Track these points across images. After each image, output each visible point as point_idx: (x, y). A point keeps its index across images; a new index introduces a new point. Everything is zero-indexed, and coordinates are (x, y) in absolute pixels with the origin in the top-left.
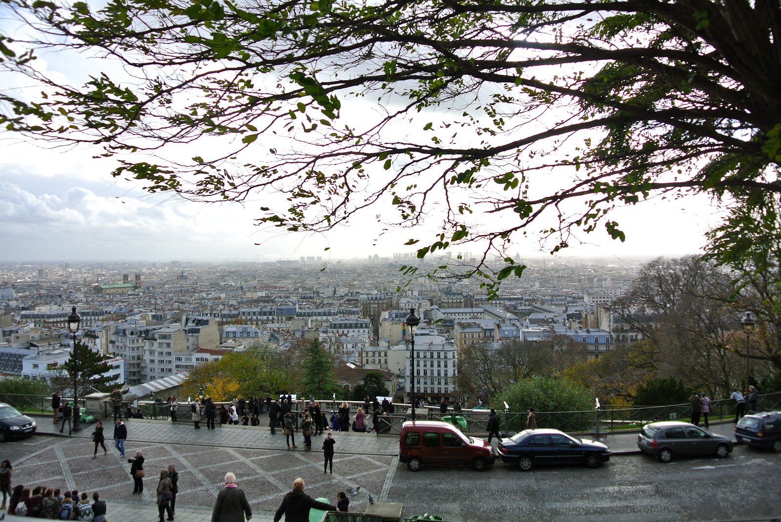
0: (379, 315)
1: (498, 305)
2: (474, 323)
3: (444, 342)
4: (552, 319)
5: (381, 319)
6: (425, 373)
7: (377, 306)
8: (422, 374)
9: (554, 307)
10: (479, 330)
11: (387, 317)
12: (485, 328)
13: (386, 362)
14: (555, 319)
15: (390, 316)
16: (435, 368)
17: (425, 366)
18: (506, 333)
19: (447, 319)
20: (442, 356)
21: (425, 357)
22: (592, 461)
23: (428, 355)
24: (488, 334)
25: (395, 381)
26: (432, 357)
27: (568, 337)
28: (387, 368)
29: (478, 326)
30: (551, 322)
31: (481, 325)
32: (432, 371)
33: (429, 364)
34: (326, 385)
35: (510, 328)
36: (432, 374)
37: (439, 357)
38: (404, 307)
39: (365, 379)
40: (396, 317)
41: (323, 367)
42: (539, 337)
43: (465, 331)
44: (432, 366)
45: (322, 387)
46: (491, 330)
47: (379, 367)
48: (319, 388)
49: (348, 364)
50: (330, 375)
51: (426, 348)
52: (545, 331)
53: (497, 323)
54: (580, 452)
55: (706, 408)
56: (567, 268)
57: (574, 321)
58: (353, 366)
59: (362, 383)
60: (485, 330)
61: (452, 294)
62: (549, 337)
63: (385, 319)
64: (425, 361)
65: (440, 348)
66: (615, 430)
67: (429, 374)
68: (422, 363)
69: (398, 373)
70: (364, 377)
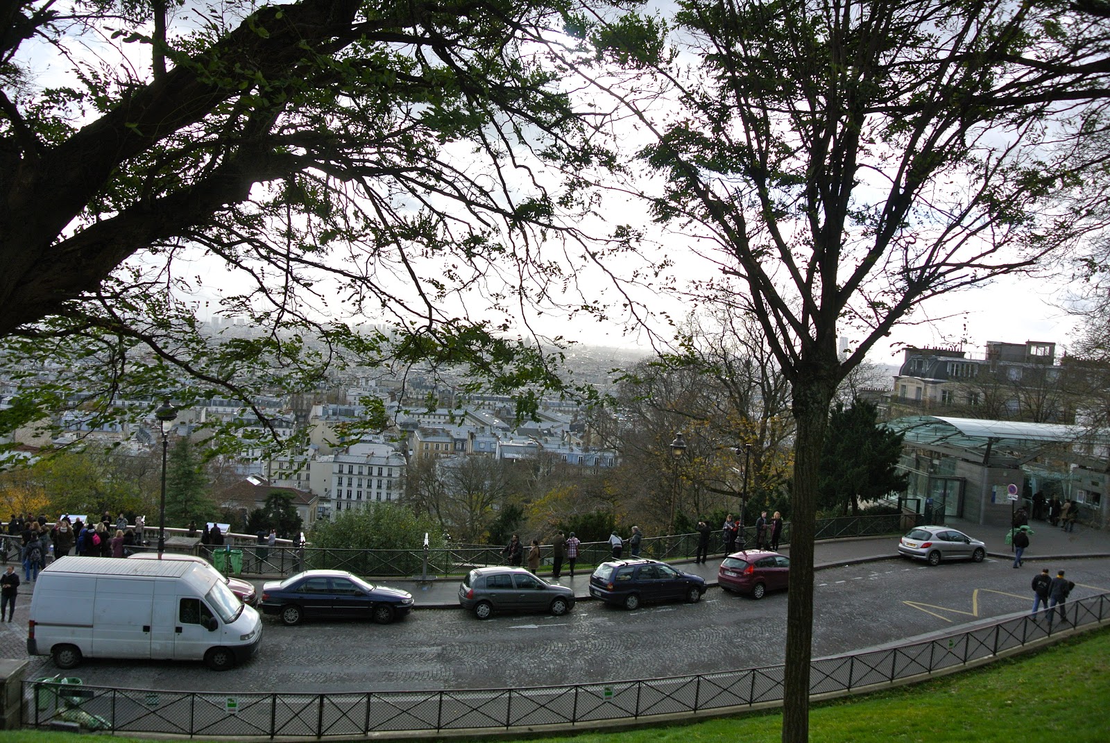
0: (309, 411)
1: (486, 407)
2: (443, 430)
3: (390, 454)
4: (549, 431)
5: (312, 414)
6: (359, 496)
7: (312, 397)
8: (354, 497)
9: (560, 414)
10: (448, 440)
11: (320, 413)
12: (456, 437)
13: (308, 478)
14: (552, 431)
15: (325, 411)
16: (374, 490)
17: (360, 485)
18: (482, 446)
19: (409, 421)
20: (385, 472)
21: (360, 473)
22: (383, 615)
23: (365, 471)
24: (459, 446)
25: (315, 505)
26: (370, 474)
27: (557, 456)
28: (308, 487)
29: (448, 434)
30: (545, 435)
31: (452, 433)
32: (369, 493)
33: (365, 483)
34: (196, 507)
35: (487, 439)
36: (369, 497)
37: (380, 474)
38: (353, 401)
39: (268, 501)
40: (334, 414)
41: (192, 479)
42: (518, 453)
43: (427, 440)
44: (369, 486)
45: (189, 509)
46: (463, 441)
47: (295, 485)
48: (185, 511)
49: (250, 479)
50: (203, 492)
51: (363, 460)
52: (530, 446)
53: (473, 430)
54: (367, 603)
55: (572, 553)
56: (590, 362)
57: (575, 435)
58: (256, 482)
59: (262, 506)
60: (456, 440)
61: (423, 387)
62: (532, 454)
63: (316, 417)
64: (360, 480)
65: (383, 462)
66: (449, 577)
67: (364, 498)
68: (355, 482)
69: (323, 494)
70: (266, 498)
